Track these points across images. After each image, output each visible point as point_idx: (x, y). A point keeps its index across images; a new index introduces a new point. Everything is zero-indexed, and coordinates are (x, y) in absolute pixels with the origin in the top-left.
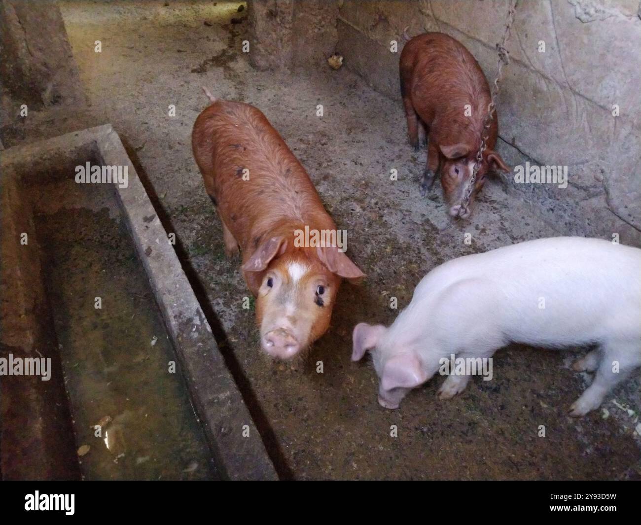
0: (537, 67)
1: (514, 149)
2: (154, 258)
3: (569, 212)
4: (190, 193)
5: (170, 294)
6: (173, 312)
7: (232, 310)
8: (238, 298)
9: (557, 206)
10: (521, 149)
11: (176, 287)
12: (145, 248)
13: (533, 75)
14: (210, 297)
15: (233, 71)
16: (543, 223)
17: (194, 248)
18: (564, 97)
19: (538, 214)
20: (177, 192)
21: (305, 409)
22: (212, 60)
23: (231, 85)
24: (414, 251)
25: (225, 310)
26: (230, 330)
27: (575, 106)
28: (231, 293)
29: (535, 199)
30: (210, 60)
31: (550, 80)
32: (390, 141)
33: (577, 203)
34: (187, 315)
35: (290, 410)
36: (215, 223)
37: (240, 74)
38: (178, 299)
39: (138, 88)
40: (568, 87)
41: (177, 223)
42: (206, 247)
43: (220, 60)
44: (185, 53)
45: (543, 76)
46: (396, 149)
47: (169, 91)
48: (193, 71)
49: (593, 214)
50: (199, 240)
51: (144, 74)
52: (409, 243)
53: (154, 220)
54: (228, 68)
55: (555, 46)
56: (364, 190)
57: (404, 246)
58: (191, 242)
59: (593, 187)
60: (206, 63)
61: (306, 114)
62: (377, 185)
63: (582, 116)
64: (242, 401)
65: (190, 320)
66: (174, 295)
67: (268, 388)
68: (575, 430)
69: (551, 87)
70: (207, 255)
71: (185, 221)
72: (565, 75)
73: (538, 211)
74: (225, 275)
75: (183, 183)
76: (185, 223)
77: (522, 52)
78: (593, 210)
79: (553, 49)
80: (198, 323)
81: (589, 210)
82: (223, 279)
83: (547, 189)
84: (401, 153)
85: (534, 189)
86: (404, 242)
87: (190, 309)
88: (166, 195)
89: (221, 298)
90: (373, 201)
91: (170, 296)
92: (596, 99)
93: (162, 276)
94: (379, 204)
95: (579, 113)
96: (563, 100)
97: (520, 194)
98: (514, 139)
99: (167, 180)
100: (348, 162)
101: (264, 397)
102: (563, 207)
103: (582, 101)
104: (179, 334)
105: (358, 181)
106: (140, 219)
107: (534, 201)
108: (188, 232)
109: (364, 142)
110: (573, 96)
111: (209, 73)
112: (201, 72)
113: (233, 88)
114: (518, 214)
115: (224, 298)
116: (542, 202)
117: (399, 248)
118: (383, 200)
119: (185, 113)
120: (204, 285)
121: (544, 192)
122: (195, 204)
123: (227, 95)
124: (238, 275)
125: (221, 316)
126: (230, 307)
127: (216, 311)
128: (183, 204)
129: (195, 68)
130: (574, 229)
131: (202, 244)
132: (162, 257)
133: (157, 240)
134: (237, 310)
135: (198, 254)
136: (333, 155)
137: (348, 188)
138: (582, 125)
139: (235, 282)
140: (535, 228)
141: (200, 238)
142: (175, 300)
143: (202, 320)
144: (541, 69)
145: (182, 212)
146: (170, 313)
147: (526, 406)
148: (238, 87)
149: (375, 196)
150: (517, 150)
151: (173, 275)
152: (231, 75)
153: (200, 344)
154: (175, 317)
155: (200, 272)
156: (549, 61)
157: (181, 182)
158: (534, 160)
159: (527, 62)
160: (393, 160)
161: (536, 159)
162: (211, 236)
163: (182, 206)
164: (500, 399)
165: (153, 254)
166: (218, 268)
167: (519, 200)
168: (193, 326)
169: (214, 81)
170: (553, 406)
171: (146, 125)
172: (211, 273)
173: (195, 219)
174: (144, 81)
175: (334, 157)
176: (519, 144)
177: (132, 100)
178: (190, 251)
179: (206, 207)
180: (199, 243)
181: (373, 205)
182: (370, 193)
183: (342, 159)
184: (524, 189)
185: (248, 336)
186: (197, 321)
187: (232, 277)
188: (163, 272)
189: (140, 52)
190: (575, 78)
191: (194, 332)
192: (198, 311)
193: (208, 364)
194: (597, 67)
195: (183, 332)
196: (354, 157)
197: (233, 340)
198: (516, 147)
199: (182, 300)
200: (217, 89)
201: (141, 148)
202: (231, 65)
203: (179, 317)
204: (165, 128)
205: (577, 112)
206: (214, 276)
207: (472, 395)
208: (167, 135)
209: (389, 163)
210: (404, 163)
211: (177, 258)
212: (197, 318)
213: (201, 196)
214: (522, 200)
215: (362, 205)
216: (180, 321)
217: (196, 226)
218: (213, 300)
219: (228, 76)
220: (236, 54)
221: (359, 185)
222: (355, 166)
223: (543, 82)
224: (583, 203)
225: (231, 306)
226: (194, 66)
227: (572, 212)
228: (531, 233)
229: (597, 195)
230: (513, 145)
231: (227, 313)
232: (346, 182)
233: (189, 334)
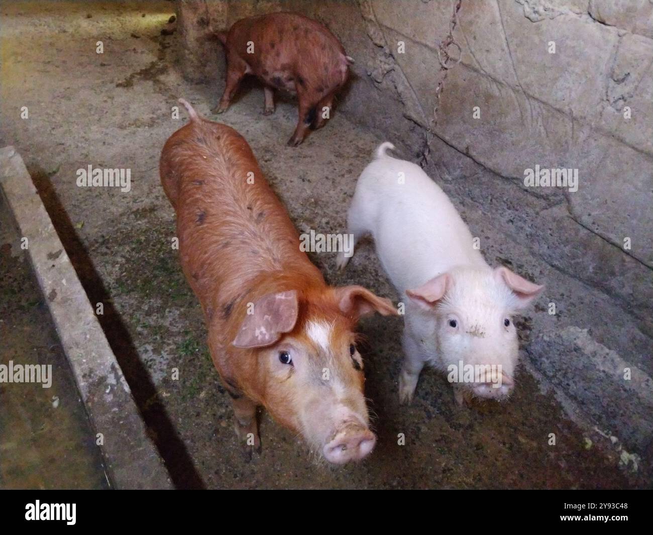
0: (487, 71)
1: (468, 159)
2: (58, 303)
3: (529, 223)
4: (113, 221)
5: (78, 348)
6: (82, 370)
7: (163, 357)
8: (170, 342)
9: (517, 217)
10: (476, 158)
11: (86, 338)
12: (47, 292)
13: (484, 80)
14: (136, 343)
15: (164, 84)
16: (503, 236)
17: (117, 286)
18: (518, 101)
19: (498, 227)
20: (97, 221)
21: (253, 473)
22: (140, 74)
23: (161, 100)
24: (371, 273)
25: (155, 358)
26: (161, 382)
27: (530, 110)
28: (162, 337)
29: (494, 211)
30: (137, 74)
31: (502, 83)
32: (339, 155)
33: (537, 213)
34: (99, 373)
35: (235, 476)
36: (143, 255)
37: (171, 88)
38: (88, 353)
39: (54, 106)
40: (521, 91)
41: (96, 257)
42: (132, 283)
43: (148, 74)
44: (108, 67)
45: (495, 80)
46: (346, 163)
47: (90, 107)
48: (118, 85)
49: (555, 224)
50: (125, 276)
51: (62, 90)
52: (365, 266)
53: (60, 257)
54: (157, 82)
55: (506, 49)
56: (313, 209)
57: (360, 268)
58: (114, 279)
59: (552, 195)
60: (132, 76)
61: (246, 129)
62: (328, 203)
63: (537, 121)
64: (169, 480)
65: (103, 379)
66: (83, 349)
67: (208, 452)
68: (559, 467)
69: (503, 92)
70: (132, 293)
71: (106, 254)
72: (517, 78)
73: (497, 223)
74: (155, 316)
75: (104, 210)
76: (107, 257)
77: (471, 55)
78: (554, 220)
79: (503, 50)
80: (113, 382)
81: (550, 219)
82: (152, 320)
83: (505, 199)
84: (351, 167)
85: (491, 200)
86: (360, 264)
87: (104, 364)
88: (82, 226)
89: (149, 343)
90: (324, 220)
91: (78, 350)
92: (551, 102)
93: (68, 325)
94: (331, 223)
95: (535, 117)
96: (516, 104)
97: (478, 207)
98: (467, 148)
99: (85, 207)
100: (295, 179)
101: (203, 463)
102: (523, 218)
103: (536, 104)
104: (89, 398)
105: (307, 200)
106: (44, 256)
107: (492, 213)
108: (109, 267)
109: (311, 157)
110: (527, 101)
111: (135, 87)
112: (127, 86)
113: (164, 103)
114: (477, 227)
115: (154, 343)
116: (500, 214)
117: (354, 271)
118: (335, 219)
119: (108, 131)
120: (129, 329)
121: (503, 203)
122: (119, 234)
123: (157, 110)
124: (171, 314)
125: (150, 367)
126: (161, 354)
127: (143, 360)
128: (105, 234)
129: (120, 82)
130: (536, 241)
131: (127, 281)
132: (69, 302)
133: (64, 281)
134: (170, 357)
135: (122, 292)
136: (278, 172)
137: (296, 207)
138: (537, 130)
139: (167, 324)
140: (495, 242)
141: (124, 274)
142: (84, 354)
143: (117, 378)
144: (492, 73)
145: (103, 243)
146: (78, 371)
147: (504, 444)
148: (169, 101)
149: (325, 215)
150: (471, 160)
151: (83, 322)
152: (162, 89)
153: (116, 409)
154: (84, 376)
155: (124, 313)
156: (500, 64)
157: (102, 209)
158: (490, 169)
159: (477, 66)
160: (343, 176)
161: (492, 168)
162: (138, 270)
163: (103, 237)
164: (474, 438)
165: (59, 297)
166: (146, 308)
167: (476, 212)
168: (106, 386)
169: (142, 96)
170: (532, 440)
171: (63, 146)
172: (138, 315)
173: (118, 251)
174: (62, 98)
175: (279, 174)
176: (473, 153)
177: (46, 119)
178: (112, 290)
179: (132, 237)
180: (124, 279)
181: (324, 225)
182: (320, 212)
183: (288, 176)
184: (481, 201)
185: (183, 387)
186: (112, 380)
187: (163, 317)
188: (69, 320)
189: (57, 67)
190: (527, 80)
191: (109, 394)
192: (113, 367)
193: (125, 435)
194: (550, 68)
195: (94, 395)
196: (301, 173)
197: (165, 395)
198: (470, 157)
199: (93, 354)
200: (145, 104)
201: (55, 173)
202: (162, 78)
203: (90, 376)
204: (84, 148)
205: (532, 117)
206: (141, 319)
207: (444, 436)
208: (87, 156)
209: (339, 178)
210: (354, 178)
211: (89, 301)
212: (112, 376)
213: (126, 224)
214: (480, 212)
215: (312, 225)
216: (91, 380)
217: (119, 259)
218: (140, 346)
219: (158, 90)
220: (167, 66)
221: (308, 203)
222: (302, 183)
223: (494, 86)
224: (544, 213)
225: (162, 352)
226: (119, 80)
227: (532, 223)
228: (492, 246)
229: (557, 204)
230: (467, 155)
231: (157, 361)
232: (293, 200)
233: (101, 397)
